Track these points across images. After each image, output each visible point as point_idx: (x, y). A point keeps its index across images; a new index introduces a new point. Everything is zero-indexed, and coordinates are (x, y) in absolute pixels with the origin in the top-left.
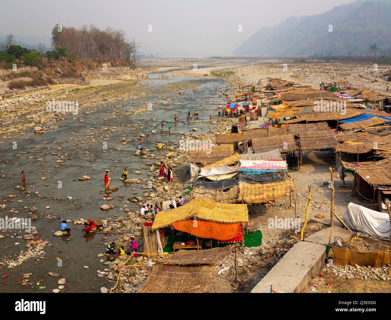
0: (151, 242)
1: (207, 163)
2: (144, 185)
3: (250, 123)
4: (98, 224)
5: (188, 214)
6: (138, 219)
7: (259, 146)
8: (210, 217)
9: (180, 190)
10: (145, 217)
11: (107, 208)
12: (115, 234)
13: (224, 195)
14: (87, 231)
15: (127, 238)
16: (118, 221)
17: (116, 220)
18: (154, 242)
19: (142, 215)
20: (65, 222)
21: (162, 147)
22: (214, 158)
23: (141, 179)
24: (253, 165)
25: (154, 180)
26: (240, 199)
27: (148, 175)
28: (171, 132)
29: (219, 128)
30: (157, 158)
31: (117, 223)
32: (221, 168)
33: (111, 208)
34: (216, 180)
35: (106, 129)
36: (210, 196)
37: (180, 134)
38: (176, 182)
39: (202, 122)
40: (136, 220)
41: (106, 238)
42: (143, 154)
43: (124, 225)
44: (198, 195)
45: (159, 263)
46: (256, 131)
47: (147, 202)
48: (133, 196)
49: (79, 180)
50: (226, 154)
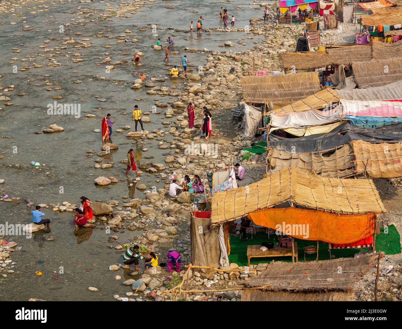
0: (208, 246)
1: (274, 104)
2: (161, 143)
3: (325, 34)
4: (98, 212)
5: (276, 197)
6: (166, 203)
7: (365, 75)
8: (318, 204)
9: (228, 152)
10: (179, 199)
11: (106, 183)
12: (130, 230)
13: (326, 163)
14: (81, 224)
15: (155, 238)
16: (132, 207)
17: (127, 205)
18: (214, 246)
19: (172, 195)
20: (38, 208)
21: (178, 75)
22: (285, 95)
23: (155, 130)
24: (365, 109)
25: (177, 133)
26: (360, 170)
27: (164, 124)
28: (188, 48)
29: (270, 42)
30: (174, 94)
31: (129, 210)
32: (306, 113)
33: (113, 183)
34: (302, 135)
35: (73, 41)
36: (301, 164)
37: (204, 51)
38: (216, 137)
39: (238, 31)
40: (162, 205)
41: (116, 237)
42: (146, 86)
43: (142, 213)
44: (279, 163)
45: (251, 287)
46: (350, 48)
47: (175, 173)
48: (148, 162)
49: (45, 132)
50: (307, 89)
